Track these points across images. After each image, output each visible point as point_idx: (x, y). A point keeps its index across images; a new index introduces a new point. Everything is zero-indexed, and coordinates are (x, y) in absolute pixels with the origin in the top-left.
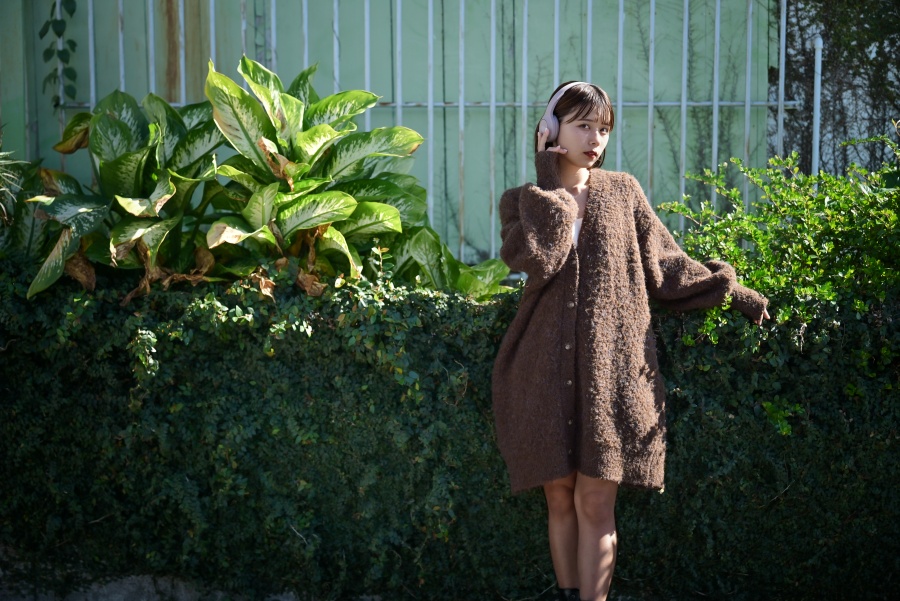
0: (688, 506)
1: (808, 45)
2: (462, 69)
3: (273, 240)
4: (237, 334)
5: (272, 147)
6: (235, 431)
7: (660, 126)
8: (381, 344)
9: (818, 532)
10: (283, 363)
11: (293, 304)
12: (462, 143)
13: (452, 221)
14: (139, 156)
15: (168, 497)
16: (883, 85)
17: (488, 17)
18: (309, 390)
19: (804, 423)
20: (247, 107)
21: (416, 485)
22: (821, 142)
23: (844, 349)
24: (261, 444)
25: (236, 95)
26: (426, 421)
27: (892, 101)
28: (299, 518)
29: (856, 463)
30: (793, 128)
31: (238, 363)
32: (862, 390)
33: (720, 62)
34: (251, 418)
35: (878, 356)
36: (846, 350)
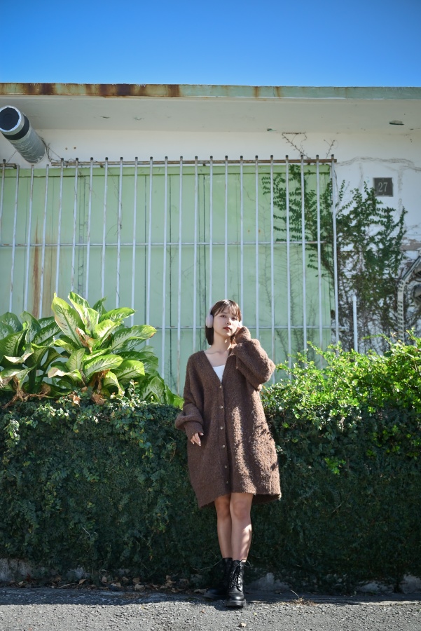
0: (290, 516)
1: (349, 300)
2: (179, 310)
3: (80, 378)
4: (60, 425)
5: (82, 332)
6: (56, 474)
7: (278, 339)
8: (133, 429)
9: (357, 530)
10: (83, 441)
11: (89, 408)
12: (179, 346)
13: (174, 387)
14: (17, 337)
15: (19, 511)
16: (388, 319)
17: (193, 285)
18: (95, 455)
19: (346, 470)
20: (71, 315)
21: (149, 505)
22: (359, 347)
23: (365, 432)
24: (69, 483)
25: (67, 308)
26: (154, 470)
27: (392, 327)
28: (87, 523)
29: (374, 492)
30: (344, 340)
31: (59, 440)
32: (375, 453)
33: (306, 308)
34: (65, 469)
35: (382, 436)
36: (366, 433)
